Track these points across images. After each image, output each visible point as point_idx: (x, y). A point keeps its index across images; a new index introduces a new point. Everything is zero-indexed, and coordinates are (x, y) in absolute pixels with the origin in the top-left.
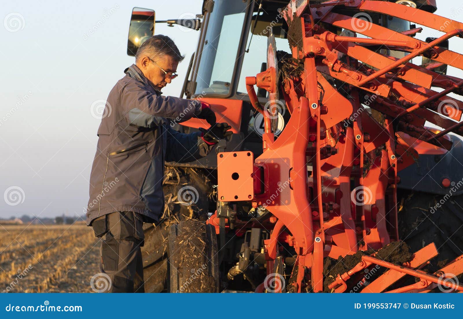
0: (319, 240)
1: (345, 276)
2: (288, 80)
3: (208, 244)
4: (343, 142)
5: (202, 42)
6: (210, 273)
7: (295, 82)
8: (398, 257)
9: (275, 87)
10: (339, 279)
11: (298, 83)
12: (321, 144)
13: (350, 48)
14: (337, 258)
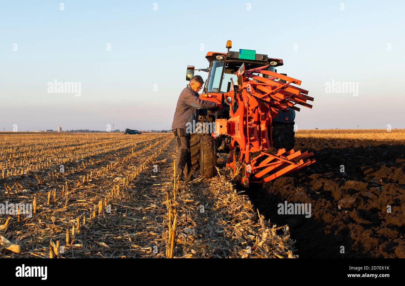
0: (248, 147)
1: (256, 158)
2: (238, 95)
3: (213, 143)
4: (255, 113)
5: (209, 76)
6: (213, 153)
7: (240, 95)
8: (273, 152)
9: (234, 97)
10: (254, 159)
11: (241, 96)
12: (248, 116)
13: (257, 86)
14: (253, 152)
